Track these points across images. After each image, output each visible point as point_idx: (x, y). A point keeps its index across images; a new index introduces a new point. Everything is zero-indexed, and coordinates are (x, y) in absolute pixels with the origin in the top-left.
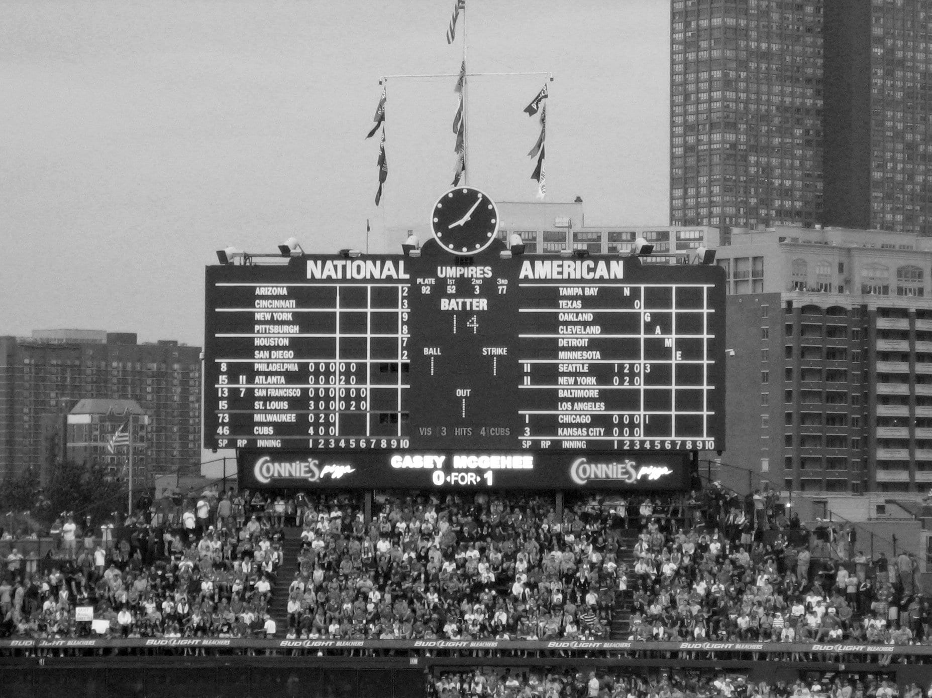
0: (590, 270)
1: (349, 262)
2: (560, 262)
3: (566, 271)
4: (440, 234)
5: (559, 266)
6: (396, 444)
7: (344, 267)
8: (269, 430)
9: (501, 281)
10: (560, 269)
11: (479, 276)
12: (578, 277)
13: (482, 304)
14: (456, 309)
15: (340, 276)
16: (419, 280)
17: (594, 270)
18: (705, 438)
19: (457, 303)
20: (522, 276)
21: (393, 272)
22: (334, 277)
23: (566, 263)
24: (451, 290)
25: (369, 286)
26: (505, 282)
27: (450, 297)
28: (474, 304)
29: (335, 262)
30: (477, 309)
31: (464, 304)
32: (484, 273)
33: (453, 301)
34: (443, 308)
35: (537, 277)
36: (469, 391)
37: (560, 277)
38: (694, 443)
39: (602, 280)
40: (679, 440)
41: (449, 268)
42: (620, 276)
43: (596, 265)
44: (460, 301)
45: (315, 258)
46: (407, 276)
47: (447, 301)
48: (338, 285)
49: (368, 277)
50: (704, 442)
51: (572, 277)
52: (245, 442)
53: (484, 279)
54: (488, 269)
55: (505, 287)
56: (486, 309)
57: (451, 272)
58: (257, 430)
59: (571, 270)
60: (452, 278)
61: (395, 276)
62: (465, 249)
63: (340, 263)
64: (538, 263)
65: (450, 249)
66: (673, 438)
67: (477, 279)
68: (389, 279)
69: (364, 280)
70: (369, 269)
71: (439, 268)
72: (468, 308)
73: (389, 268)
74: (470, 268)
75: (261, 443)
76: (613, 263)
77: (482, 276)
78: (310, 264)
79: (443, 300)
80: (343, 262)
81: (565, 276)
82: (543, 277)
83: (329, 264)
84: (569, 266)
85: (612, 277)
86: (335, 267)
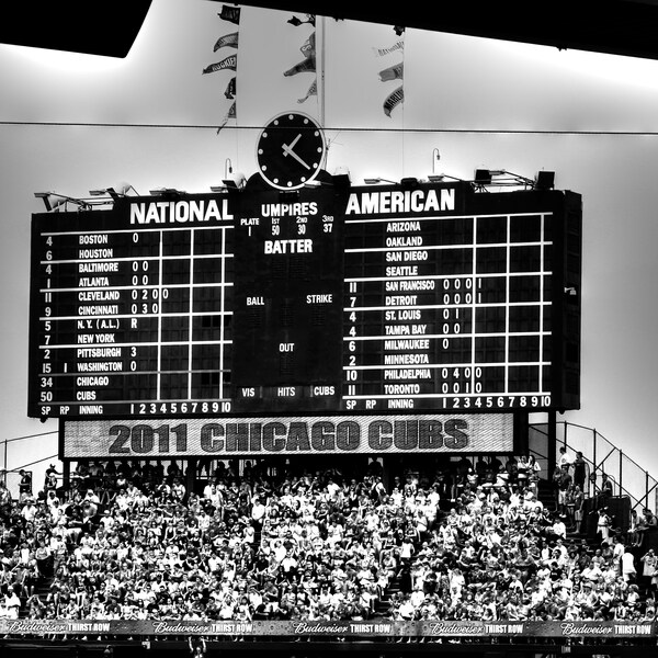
0: (419, 201)
1: (172, 204)
2: (388, 194)
3: (394, 202)
4: (264, 168)
5: (387, 198)
6: (217, 407)
7: (168, 209)
8: (91, 395)
9: (327, 218)
10: (388, 202)
11: (304, 213)
12: (407, 210)
13: (307, 246)
14: (280, 252)
15: (163, 220)
16: (243, 221)
17: (423, 201)
18: (541, 393)
19: (281, 245)
20: (348, 212)
21: (216, 214)
22: (157, 221)
23: (395, 194)
24: (276, 231)
25: (192, 229)
26: (331, 219)
27: (274, 239)
28: (299, 246)
29: (159, 204)
30: (302, 251)
31: (288, 246)
32: (310, 209)
33: (277, 243)
34: (267, 252)
35: (364, 212)
36: (292, 345)
37: (388, 210)
38: (529, 399)
39: (432, 212)
40: (512, 396)
41: (273, 206)
42: (451, 207)
43: (426, 196)
44: (284, 242)
45: (139, 200)
46: (231, 217)
47: (271, 243)
48: (161, 230)
49: (192, 219)
50: (539, 398)
51: (401, 210)
52: (67, 409)
53: (309, 217)
54: (313, 205)
55: (331, 225)
56: (310, 251)
57: (275, 210)
58: (81, 396)
59: (400, 202)
60: (277, 217)
61: (218, 218)
62: (290, 184)
63: (163, 205)
64: (365, 196)
65: (274, 184)
66: (506, 394)
67: (302, 216)
68: (213, 221)
69: (188, 224)
70: (193, 210)
71: (263, 206)
72: (293, 251)
73: (213, 210)
74: (295, 205)
75: (83, 410)
76: (444, 192)
77: (307, 213)
78: (134, 207)
79: (267, 242)
80: (167, 204)
81: (394, 210)
82: (370, 212)
83: (153, 207)
84: (398, 198)
85: (443, 208)
86: (159, 209)
